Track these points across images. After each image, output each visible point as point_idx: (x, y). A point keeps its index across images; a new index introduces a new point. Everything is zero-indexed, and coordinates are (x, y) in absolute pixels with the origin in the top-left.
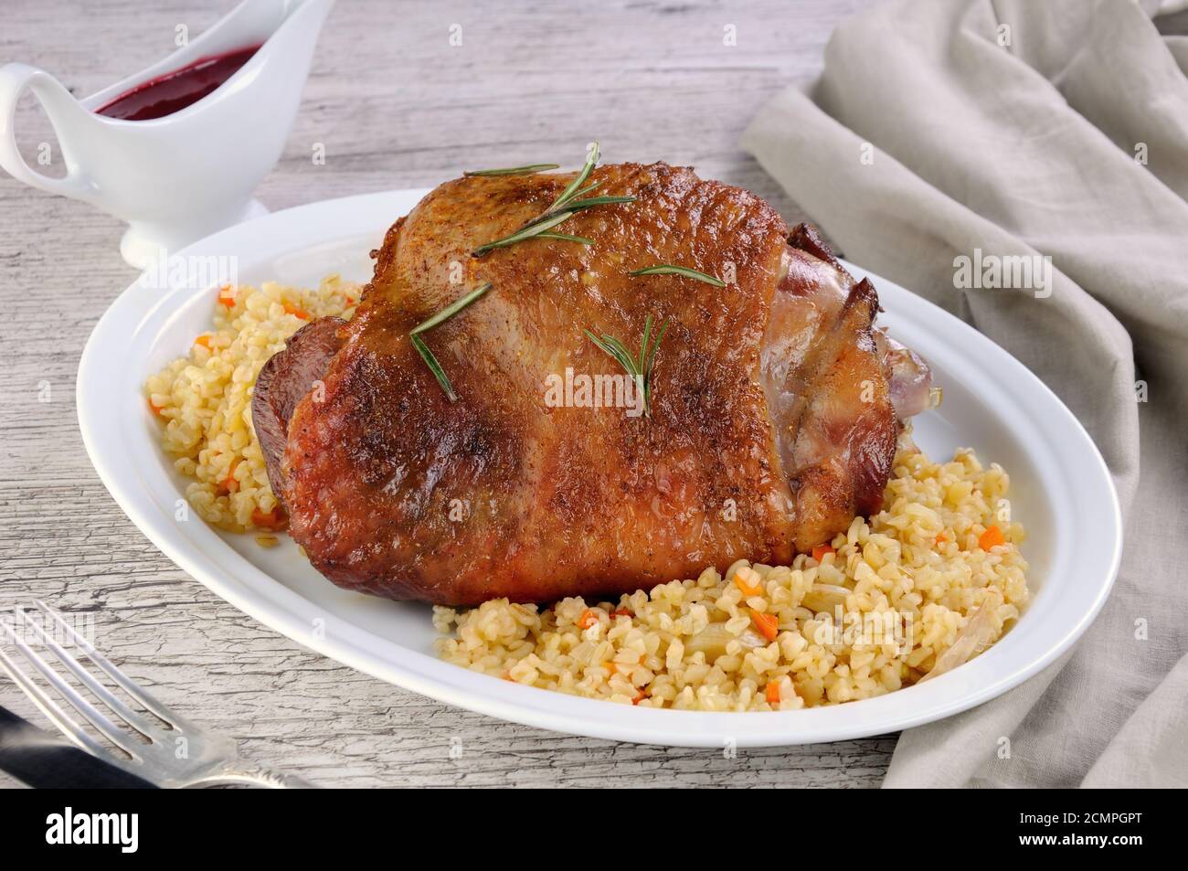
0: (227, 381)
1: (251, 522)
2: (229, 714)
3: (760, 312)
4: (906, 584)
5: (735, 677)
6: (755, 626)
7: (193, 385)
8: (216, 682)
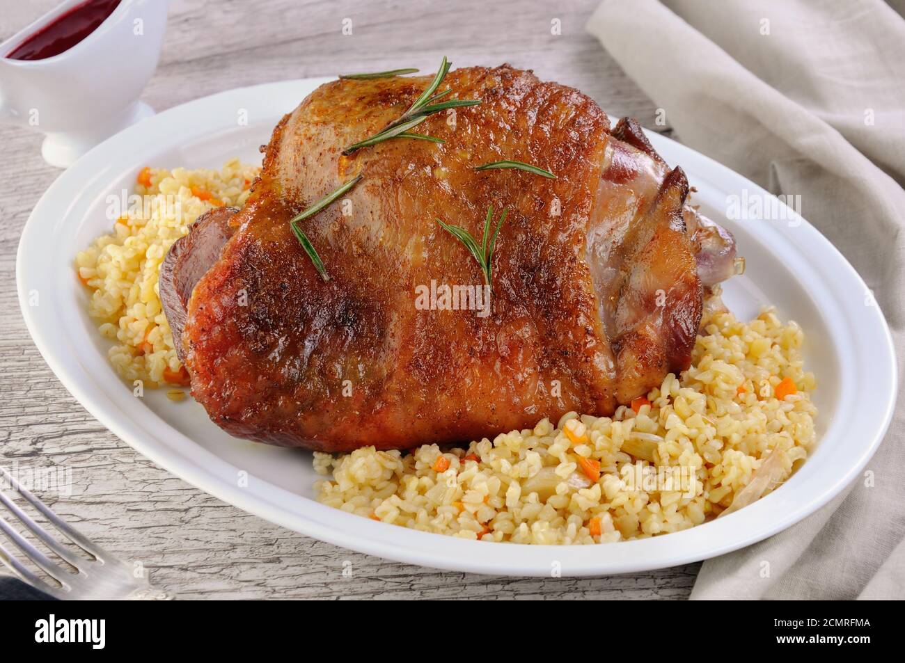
0: (142, 258)
1: (162, 378)
2: (144, 546)
3: (586, 199)
4: (709, 432)
5: (564, 513)
6: (581, 469)
7: (113, 261)
8: (134, 518)
